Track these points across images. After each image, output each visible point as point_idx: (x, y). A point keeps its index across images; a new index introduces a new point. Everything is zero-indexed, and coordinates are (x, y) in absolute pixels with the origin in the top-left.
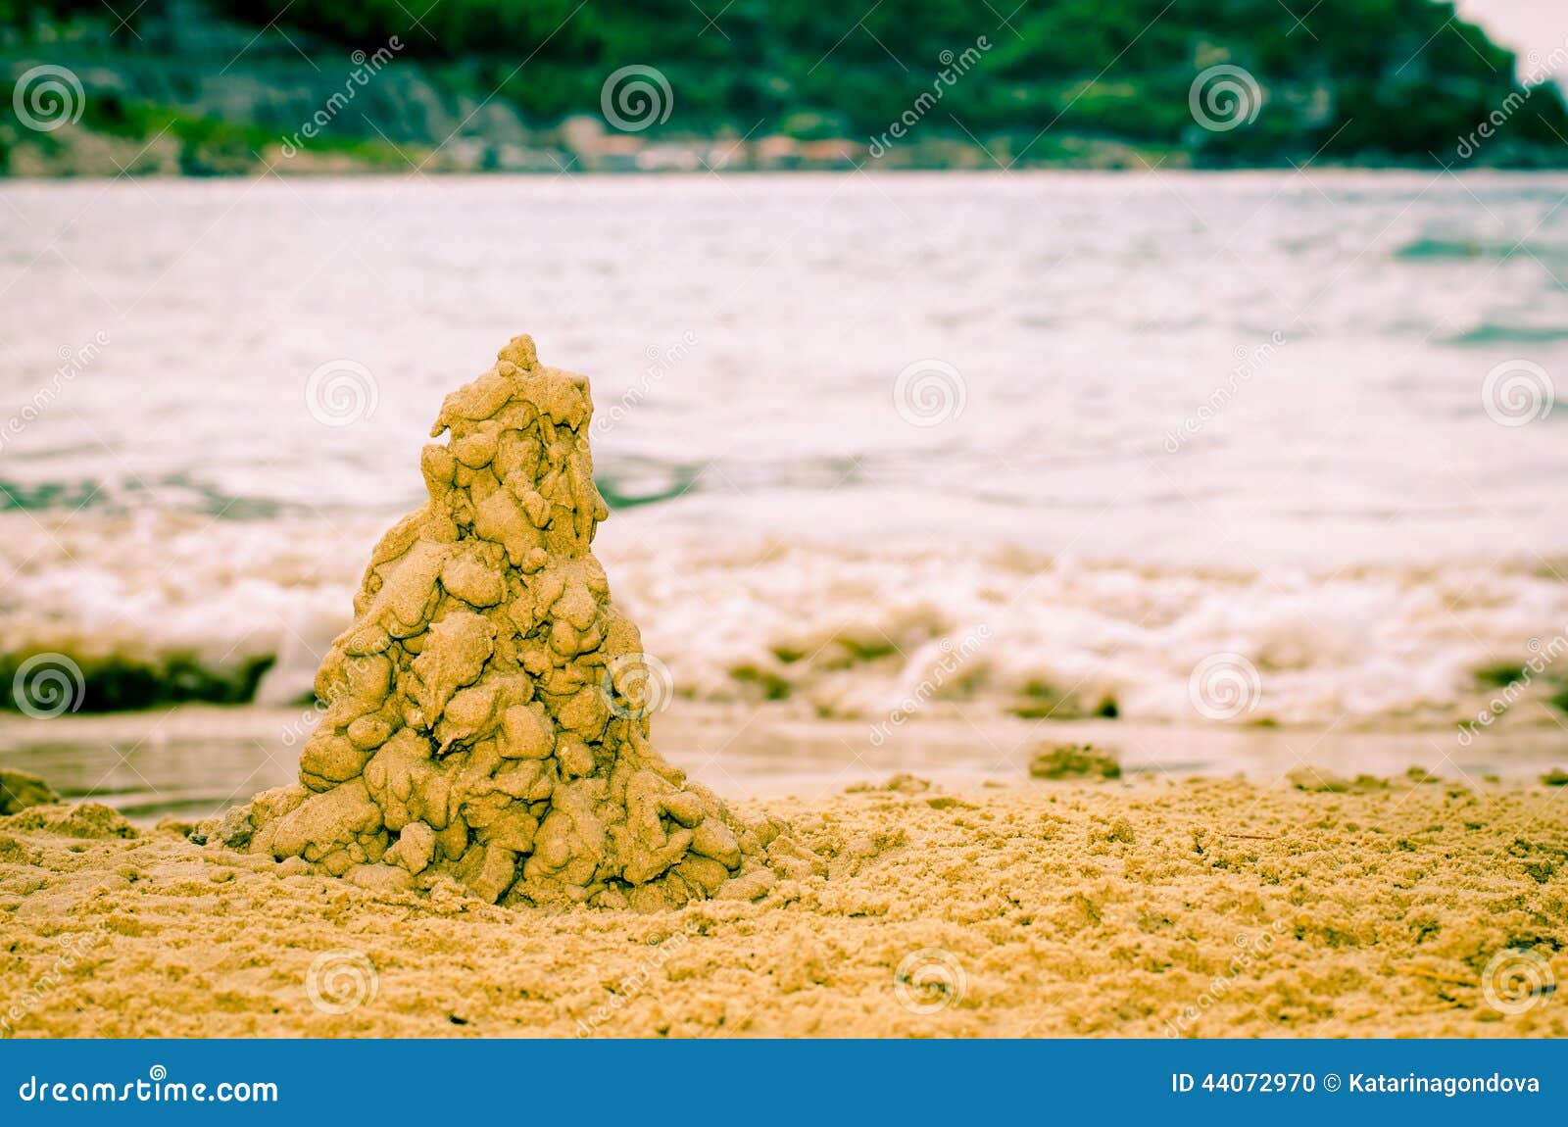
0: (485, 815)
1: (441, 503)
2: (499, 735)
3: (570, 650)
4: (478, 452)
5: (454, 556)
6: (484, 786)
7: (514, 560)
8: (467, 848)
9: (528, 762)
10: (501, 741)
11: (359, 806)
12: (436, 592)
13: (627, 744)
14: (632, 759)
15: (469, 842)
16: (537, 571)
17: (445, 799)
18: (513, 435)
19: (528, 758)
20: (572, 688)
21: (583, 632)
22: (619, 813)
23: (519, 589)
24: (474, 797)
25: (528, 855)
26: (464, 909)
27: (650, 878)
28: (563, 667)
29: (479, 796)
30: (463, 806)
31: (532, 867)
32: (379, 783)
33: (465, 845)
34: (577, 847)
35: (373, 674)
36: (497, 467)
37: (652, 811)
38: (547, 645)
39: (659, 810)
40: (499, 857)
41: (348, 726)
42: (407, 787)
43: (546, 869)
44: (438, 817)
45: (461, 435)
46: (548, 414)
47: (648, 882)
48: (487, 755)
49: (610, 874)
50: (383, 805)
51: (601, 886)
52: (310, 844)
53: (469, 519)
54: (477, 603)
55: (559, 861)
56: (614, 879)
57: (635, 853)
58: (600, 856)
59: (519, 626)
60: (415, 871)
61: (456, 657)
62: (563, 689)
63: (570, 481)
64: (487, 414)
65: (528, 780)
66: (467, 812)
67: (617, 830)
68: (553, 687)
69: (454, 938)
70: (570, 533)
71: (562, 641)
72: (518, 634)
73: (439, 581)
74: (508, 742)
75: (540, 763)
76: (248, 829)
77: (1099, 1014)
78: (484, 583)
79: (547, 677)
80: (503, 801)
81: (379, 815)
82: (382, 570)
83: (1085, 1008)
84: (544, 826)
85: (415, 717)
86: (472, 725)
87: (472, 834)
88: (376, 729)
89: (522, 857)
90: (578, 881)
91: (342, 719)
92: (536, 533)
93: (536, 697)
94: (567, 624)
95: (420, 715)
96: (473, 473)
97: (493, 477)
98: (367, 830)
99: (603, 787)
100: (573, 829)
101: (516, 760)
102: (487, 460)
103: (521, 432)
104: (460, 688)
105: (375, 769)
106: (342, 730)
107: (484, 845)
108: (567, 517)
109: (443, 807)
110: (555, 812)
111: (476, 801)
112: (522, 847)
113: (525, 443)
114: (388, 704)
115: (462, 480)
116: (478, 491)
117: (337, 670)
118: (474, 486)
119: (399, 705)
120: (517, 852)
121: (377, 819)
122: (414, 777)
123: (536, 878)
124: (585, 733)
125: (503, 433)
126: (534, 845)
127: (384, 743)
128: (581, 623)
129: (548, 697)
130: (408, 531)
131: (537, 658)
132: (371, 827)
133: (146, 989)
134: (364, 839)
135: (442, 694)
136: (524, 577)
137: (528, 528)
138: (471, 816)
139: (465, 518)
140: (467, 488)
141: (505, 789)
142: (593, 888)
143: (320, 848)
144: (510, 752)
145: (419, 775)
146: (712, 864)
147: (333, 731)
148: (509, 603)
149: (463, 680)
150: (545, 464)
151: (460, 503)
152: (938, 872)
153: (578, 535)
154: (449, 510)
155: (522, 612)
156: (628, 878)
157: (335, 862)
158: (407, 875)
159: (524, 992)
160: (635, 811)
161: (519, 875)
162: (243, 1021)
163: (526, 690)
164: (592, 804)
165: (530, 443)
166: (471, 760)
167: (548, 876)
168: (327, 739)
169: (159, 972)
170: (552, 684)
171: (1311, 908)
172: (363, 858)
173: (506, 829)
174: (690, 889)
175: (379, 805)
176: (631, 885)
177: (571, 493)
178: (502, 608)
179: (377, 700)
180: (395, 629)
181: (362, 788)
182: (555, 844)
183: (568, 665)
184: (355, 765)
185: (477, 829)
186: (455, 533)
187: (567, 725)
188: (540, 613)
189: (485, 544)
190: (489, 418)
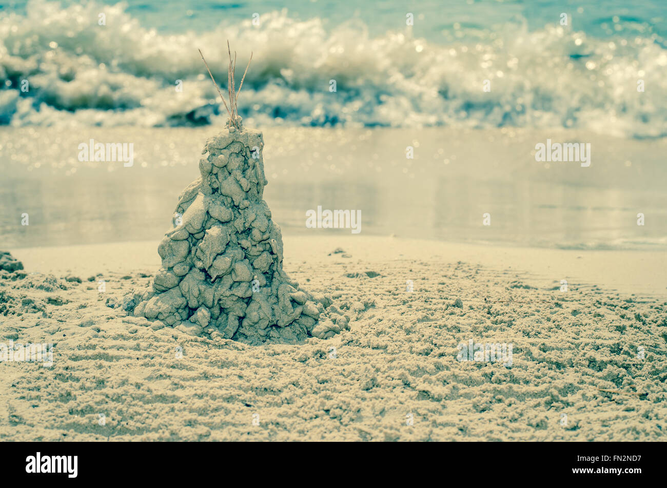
0: (228, 304)
1: (206, 180)
2: (233, 273)
3: (259, 240)
4: (222, 162)
5: (213, 202)
6: (228, 293)
7: (236, 204)
8: (220, 315)
9: (244, 283)
10: (233, 275)
11: (179, 299)
12: (207, 217)
13: (277, 272)
14: (279, 278)
15: (221, 313)
16: (245, 209)
17: (212, 297)
18: (234, 155)
19: (244, 282)
20: (258, 253)
21: (264, 233)
22: (275, 300)
23: (237, 215)
24: (224, 297)
25: (244, 317)
26: (226, 344)
27: (287, 325)
28: (255, 245)
29: (226, 296)
30: (220, 300)
31: (245, 323)
32: (186, 290)
33: (219, 314)
34: (262, 315)
35: (183, 248)
36: (228, 167)
37: (288, 299)
38: (249, 237)
39: (290, 298)
40: (233, 319)
41: (173, 267)
42: (198, 292)
43: (251, 324)
44: (210, 304)
45: (214, 155)
46: (248, 147)
47: (286, 326)
48: (228, 281)
49: (273, 323)
50: (188, 298)
51: (270, 329)
52: (160, 313)
53: (217, 186)
54: (223, 221)
55: (256, 321)
56: (274, 325)
57: (282, 316)
58: (271, 318)
59: (238, 229)
60: (204, 326)
61: (217, 244)
62: (255, 254)
63: (256, 173)
64: (224, 147)
65: (244, 290)
66: (221, 302)
67: (275, 306)
68: (251, 253)
69: (229, 360)
70: (255, 192)
71: (256, 236)
72: (238, 232)
73: (208, 212)
74: (236, 276)
75: (248, 283)
76: (133, 304)
77: (485, 404)
78: (225, 214)
79: (250, 249)
80: (235, 298)
81: (186, 302)
82: (184, 206)
83: (479, 402)
84: (249, 307)
85: (199, 264)
86: (223, 270)
87: (222, 310)
88: (184, 269)
89: (241, 319)
90: (262, 328)
91: (171, 265)
92: (244, 193)
93: (245, 257)
94: (258, 230)
95: (201, 264)
96: (218, 169)
97: (226, 171)
98: (181, 308)
99: (270, 291)
100: (260, 308)
101: (240, 282)
102: (224, 165)
103: (237, 154)
104: (218, 254)
105: (185, 285)
106: (170, 269)
107: (227, 314)
108: (254, 186)
109: (212, 300)
110: (253, 301)
111: (225, 298)
112: (242, 315)
113: (239, 158)
114: (188, 259)
115: (215, 171)
116: (221, 177)
117: (168, 245)
118: (219, 174)
119: (192, 259)
120: (238, 317)
121: (185, 303)
122: (200, 288)
123: (247, 327)
124: (263, 270)
125: (231, 155)
126: (245, 314)
127: (187, 274)
128: (263, 229)
129: (249, 256)
130: (194, 191)
131: (245, 243)
132: (183, 306)
133: (129, 392)
134: (180, 311)
135: (212, 258)
136: (240, 210)
137: (241, 191)
138: (222, 303)
139: (215, 186)
140: (216, 174)
141: (236, 294)
142: (267, 330)
143: (164, 315)
144: (237, 279)
145: (203, 287)
146: (309, 318)
147: (167, 269)
148: (234, 220)
149: (219, 252)
150: (246, 165)
151: (213, 181)
152: (398, 325)
153: (258, 193)
154: (209, 183)
155: (239, 224)
156: (279, 325)
157: (170, 321)
158: (200, 327)
159: (266, 389)
160: (281, 299)
161: (240, 325)
162: (169, 407)
163: (242, 255)
164: (266, 297)
165: (241, 158)
166: (222, 282)
167: (251, 326)
168: (165, 272)
169: (131, 384)
170: (251, 252)
171: (550, 354)
172: (181, 319)
173: (235, 309)
174: (301, 328)
175: (186, 298)
176: (280, 327)
177: (256, 177)
178: (232, 223)
179: (184, 258)
180: (192, 231)
181: (179, 291)
182: (254, 313)
183: (257, 245)
184: (176, 282)
185: (225, 308)
186: (211, 191)
187: (256, 267)
188: (247, 225)
189: (224, 197)
190: (225, 148)
